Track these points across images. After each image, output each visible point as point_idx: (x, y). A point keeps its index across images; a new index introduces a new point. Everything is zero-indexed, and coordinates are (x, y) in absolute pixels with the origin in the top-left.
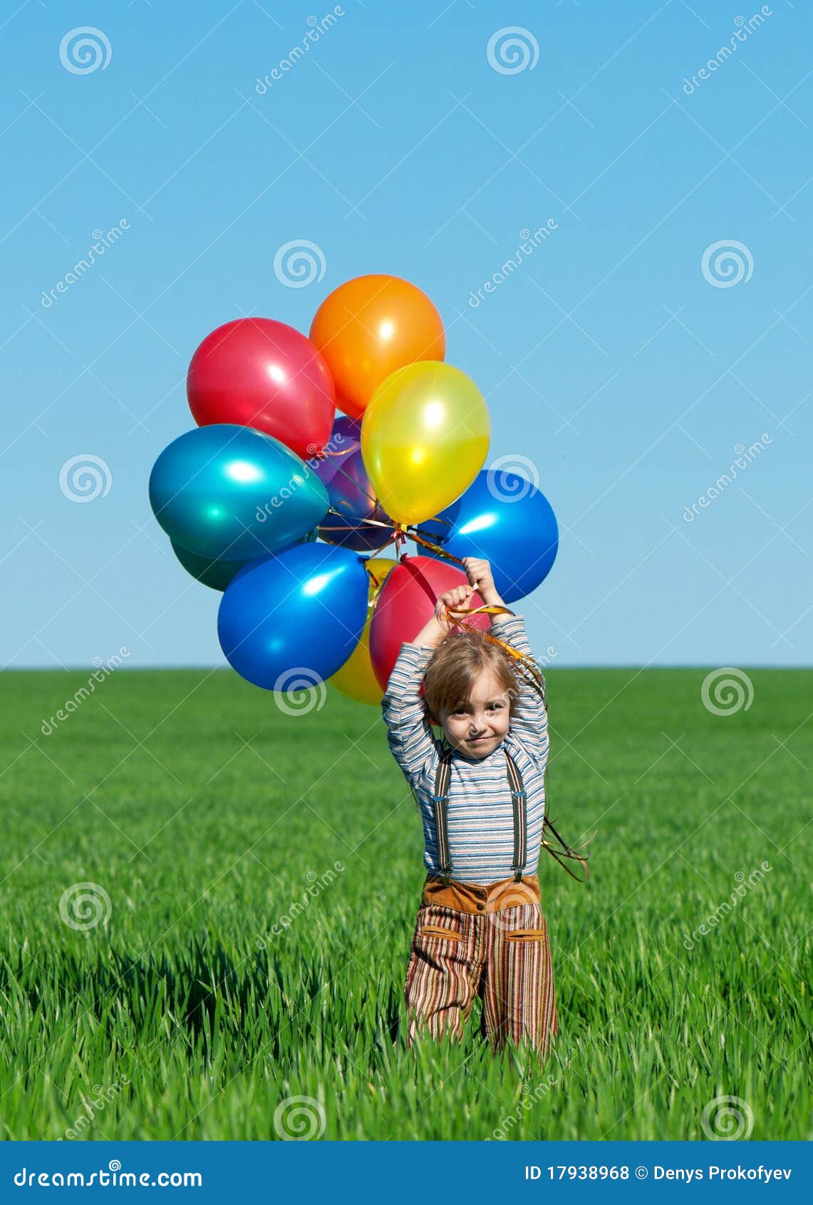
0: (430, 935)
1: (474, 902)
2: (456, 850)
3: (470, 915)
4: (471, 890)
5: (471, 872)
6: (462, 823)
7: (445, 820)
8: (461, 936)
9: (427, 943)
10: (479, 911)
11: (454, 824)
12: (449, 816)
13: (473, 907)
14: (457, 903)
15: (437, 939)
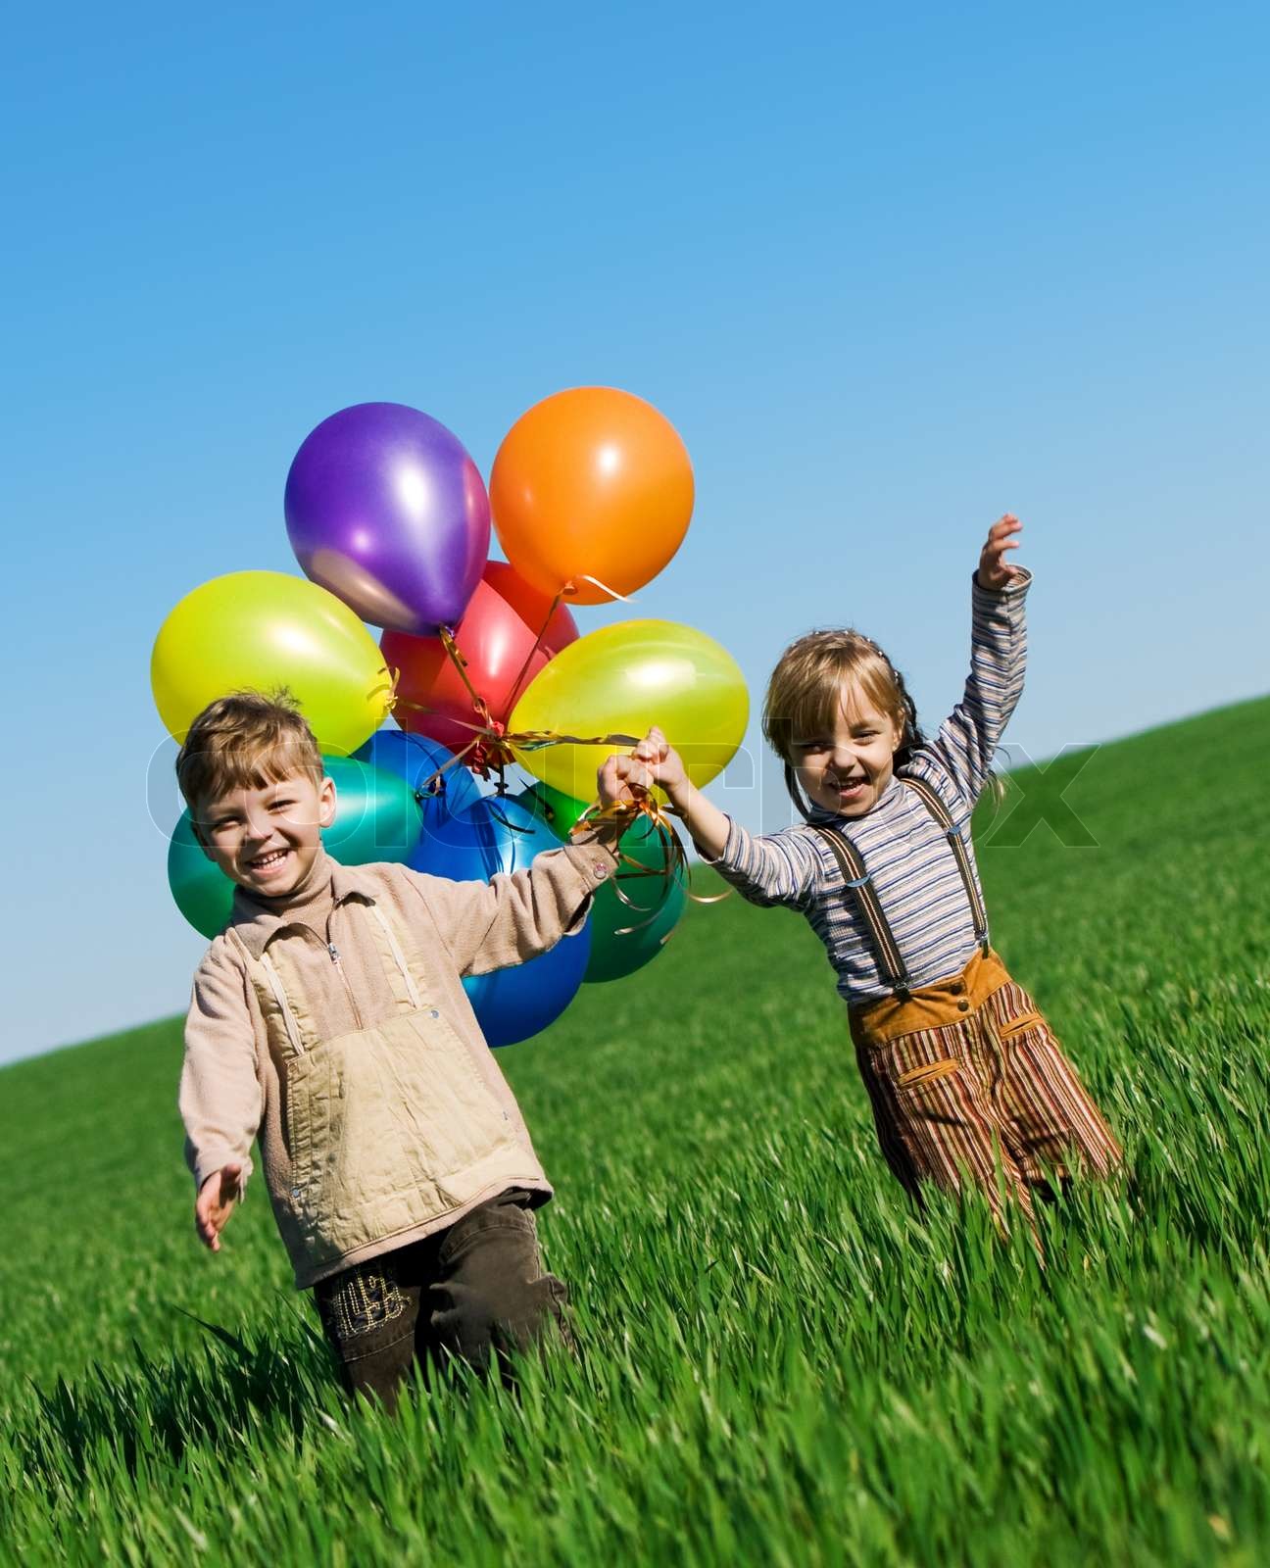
0: (916, 1084)
1: (952, 1004)
2: (907, 947)
3: (954, 1025)
4: (943, 988)
5: (934, 968)
6: (904, 905)
7: (879, 909)
8: (955, 1061)
9: (919, 1095)
10: (964, 1013)
11: (892, 911)
12: (883, 902)
13: (955, 1011)
14: (932, 1018)
15: (931, 1084)
